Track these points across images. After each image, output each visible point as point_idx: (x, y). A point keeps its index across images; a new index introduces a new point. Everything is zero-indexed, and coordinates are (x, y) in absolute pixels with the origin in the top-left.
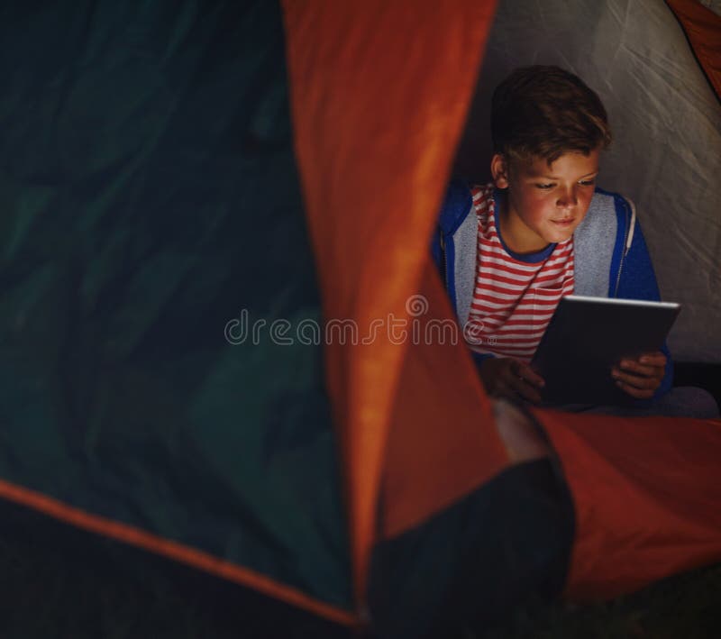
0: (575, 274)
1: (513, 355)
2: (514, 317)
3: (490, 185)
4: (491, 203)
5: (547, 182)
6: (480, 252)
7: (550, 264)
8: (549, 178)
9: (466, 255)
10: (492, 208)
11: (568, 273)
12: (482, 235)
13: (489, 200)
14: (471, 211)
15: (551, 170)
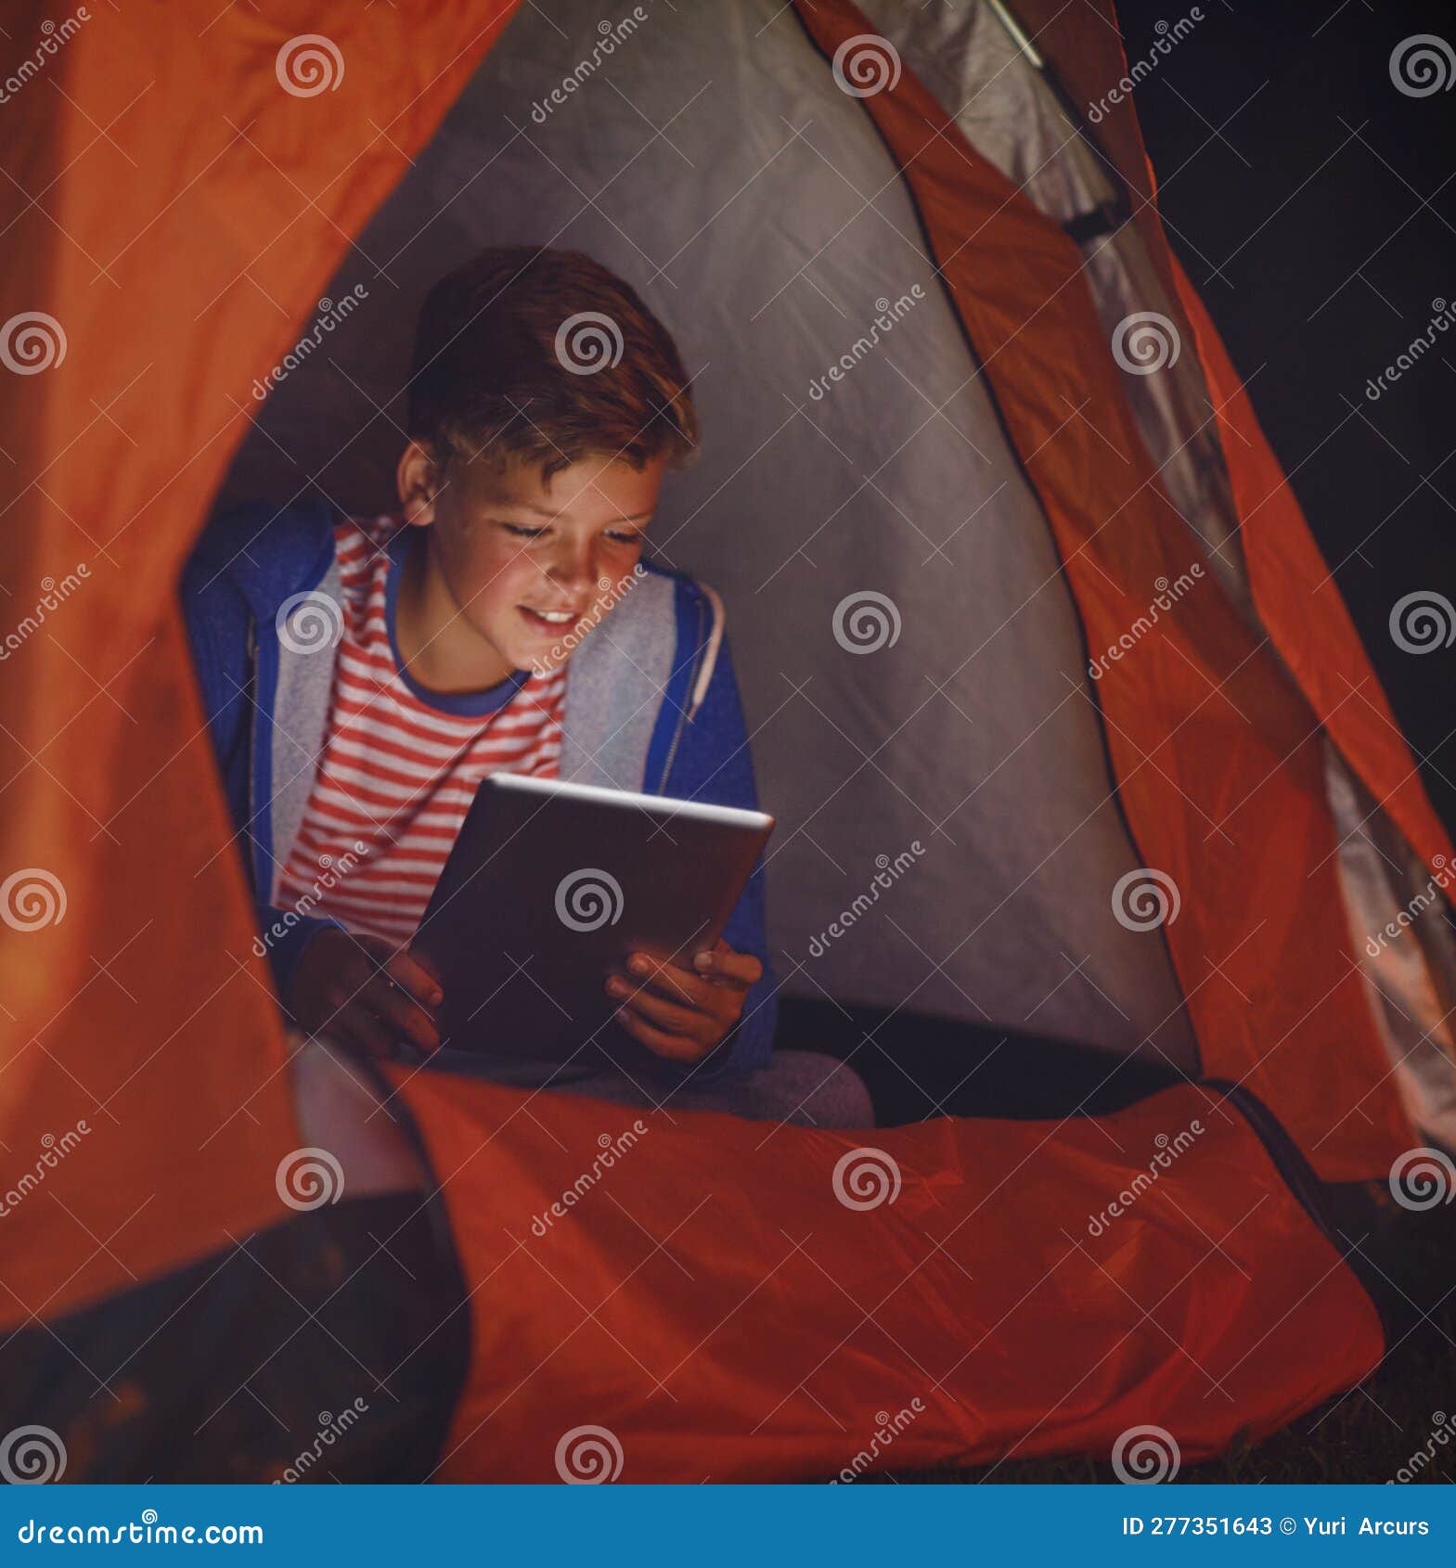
0: (564, 754)
1: (382, 930)
2: (409, 842)
3: (384, 521)
4: (380, 563)
5: (530, 519)
6: (340, 675)
7: (507, 723)
8: (540, 511)
9: (306, 678)
10: (381, 576)
11: (547, 750)
12: (350, 639)
13: (376, 555)
14: (330, 573)
15: (548, 492)
